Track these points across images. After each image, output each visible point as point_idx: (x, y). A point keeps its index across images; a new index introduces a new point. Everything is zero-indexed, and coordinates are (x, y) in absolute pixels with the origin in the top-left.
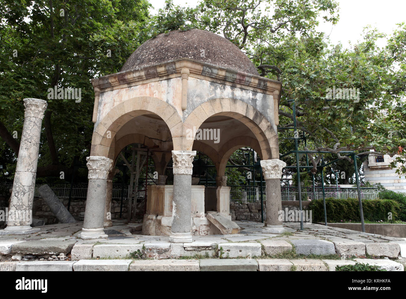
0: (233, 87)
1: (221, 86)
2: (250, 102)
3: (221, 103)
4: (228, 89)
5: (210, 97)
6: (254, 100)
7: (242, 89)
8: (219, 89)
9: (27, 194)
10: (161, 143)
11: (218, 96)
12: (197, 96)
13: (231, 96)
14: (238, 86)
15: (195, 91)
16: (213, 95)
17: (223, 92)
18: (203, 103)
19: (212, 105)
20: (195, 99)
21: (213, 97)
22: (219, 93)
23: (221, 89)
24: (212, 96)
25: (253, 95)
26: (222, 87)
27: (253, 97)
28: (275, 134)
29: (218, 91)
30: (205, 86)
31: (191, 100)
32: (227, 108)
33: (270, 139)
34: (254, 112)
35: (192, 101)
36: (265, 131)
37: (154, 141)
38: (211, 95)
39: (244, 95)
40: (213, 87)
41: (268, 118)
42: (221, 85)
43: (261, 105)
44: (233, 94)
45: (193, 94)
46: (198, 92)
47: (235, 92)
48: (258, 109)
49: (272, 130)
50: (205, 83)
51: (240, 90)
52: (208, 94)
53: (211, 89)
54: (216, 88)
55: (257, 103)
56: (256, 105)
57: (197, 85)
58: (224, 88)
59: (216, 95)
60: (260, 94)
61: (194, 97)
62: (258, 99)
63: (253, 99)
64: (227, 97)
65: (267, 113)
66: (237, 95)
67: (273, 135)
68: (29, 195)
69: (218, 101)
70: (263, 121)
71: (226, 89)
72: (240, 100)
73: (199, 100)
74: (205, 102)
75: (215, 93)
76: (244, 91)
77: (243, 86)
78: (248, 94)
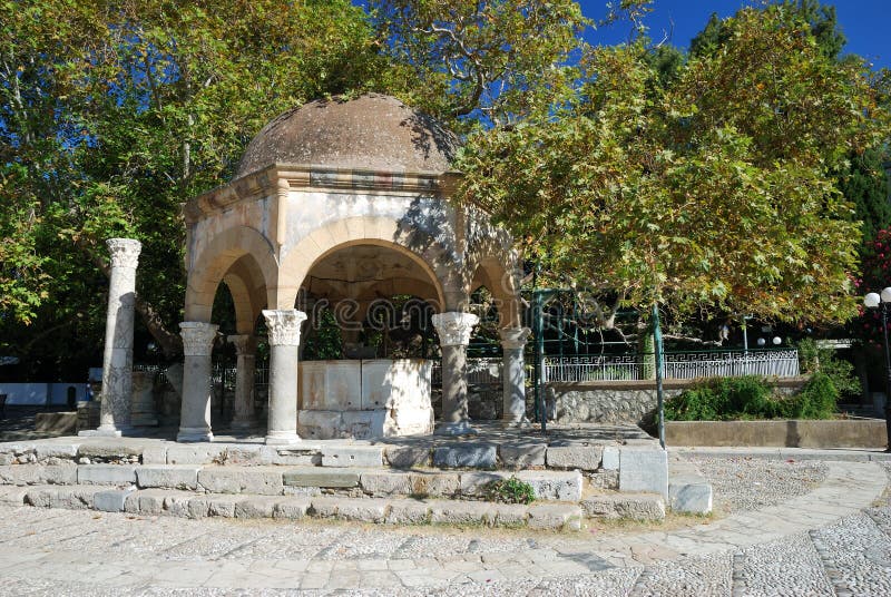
0: (371, 196)
1: (349, 198)
4: (362, 200)
5: (327, 218)
7: (388, 197)
8: (344, 203)
9: (120, 380)
10: (345, 286)
11: (343, 215)
12: (305, 220)
13: (366, 211)
14: (382, 193)
15: (300, 213)
16: (334, 215)
17: (351, 207)
18: (313, 230)
19: (331, 231)
20: (301, 226)
21: (332, 218)
22: (345, 210)
23: (347, 202)
24: (331, 216)
26: (351, 200)
27: (413, 207)
29: (343, 207)
30: (319, 202)
31: (292, 228)
32: (358, 233)
35: (295, 229)
37: (331, 283)
38: (329, 215)
39: (393, 207)
40: (332, 202)
42: (348, 196)
44: (371, 207)
45: (296, 218)
46: (305, 214)
47: (374, 203)
50: (317, 197)
51: (385, 199)
52: (323, 214)
53: (330, 206)
54: (338, 203)
57: (303, 203)
58: (354, 200)
59: (338, 215)
61: (299, 222)
63: (411, 211)
64: (360, 215)
66: (379, 209)
69: (341, 224)
71: (358, 201)
72: (386, 216)
73: (307, 226)
74: (318, 228)
75: (337, 210)
76: (393, 199)
77: (391, 192)
78: (401, 204)
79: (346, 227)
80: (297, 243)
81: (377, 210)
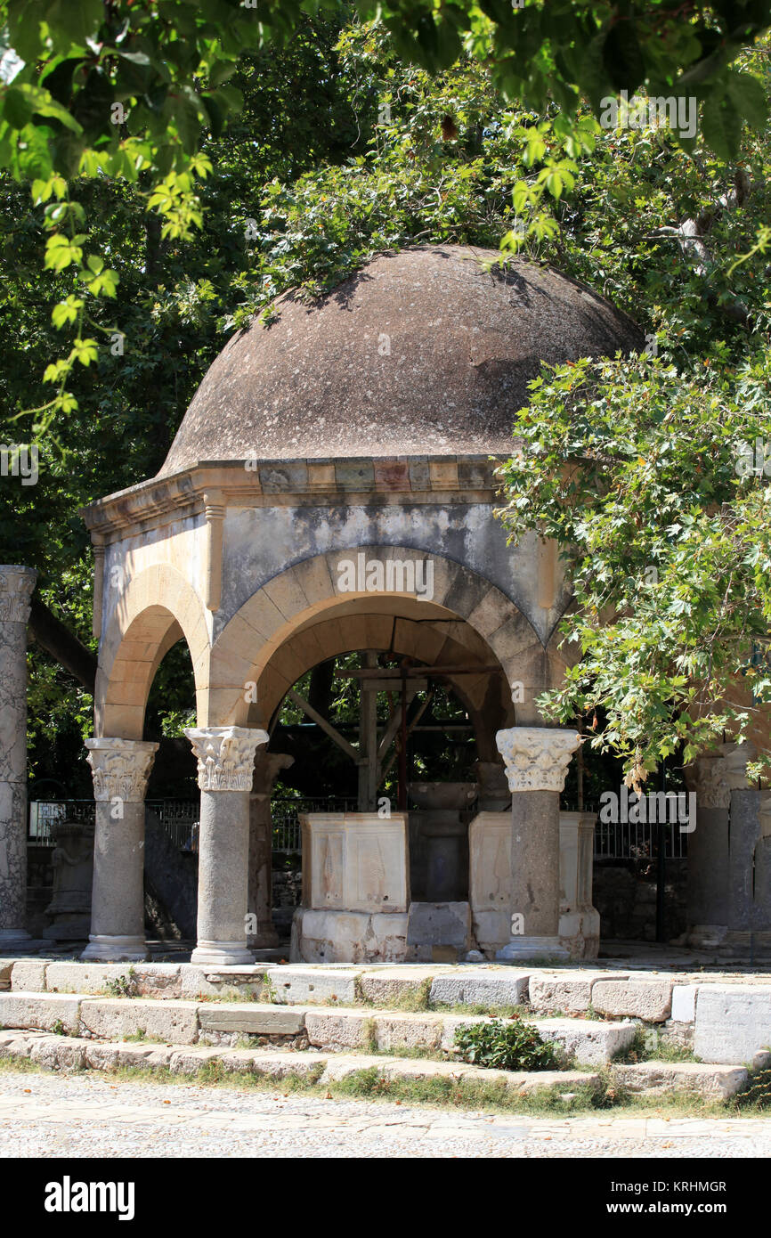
0: (375, 506)
1: (334, 514)
2: (441, 543)
4: (358, 517)
5: (295, 555)
6: (457, 535)
7: (408, 507)
8: (324, 525)
11: (322, 546)
12: (254, 561)
13: (366, 537)
14: (395, 499)
15: (246, 548)
16: (306, 548)
17: (338, 531)
18: (270, 578)
19: (300, 581)
20: (248, 573)
21: (304, 553)
22: (326, 538)
23: (331, 523)
24: (302, 550)
25: (450, 520)
26: (337, 517)
27: (453, 525)
28: (534, 641)
29: (324, 531)
30: (279, 525)
31: (233, 576)
33: (510, 659)
34: (449, 577)
35: (238, 579)
36: (492, 635)
38: (298, 548)
39: (416, 526)
40: (303, 524)
41: (512, 587)
42: (332, 510)
43: (482, 546)
44: (374, 529)
45: (239, 557)
46: (255, 550)
47: (381, 521)
48: (471, 561)
49: (521, 627)
50: (277, 515)
51: (400, 510)
52: (288, 548)
53: (299, 531)
54: (315, 524)
55: (467, 542)
56: (463, 550)
57: (252, 528)
58: (344, 518)
59: (314, 547)
60: (482, 507)
61: (244, 566)
62: (471, 527)
63: (449, 531)
64: (354, 543)
65: (506, 570)
66: (390, 531)
67: (522, 647)
69: (318, 565)
70: (484, 603)
71: (351, 518)
72: (401, 545)
73: (259, 572)
74: (278, 574)
75: (313, 539)
76: (416, 511)
77: (411, 497)
78: (431, 519)
79: (329, 571)
80: (242, 604)
81: (385, 534)
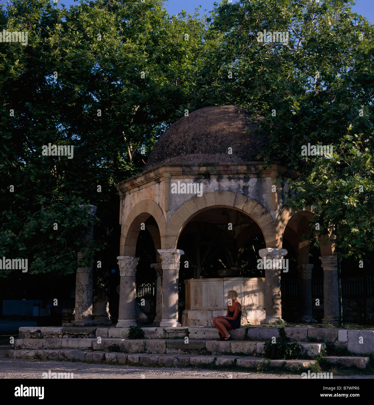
0: (220, 178)
2: (241, 190)
3: (205, 199)
4: (214, 182)
6: (246, 188)
7: (230, 179)
8: (203, 184)
11: (203, 191)
12: (180, 196)
13: (217, 188)
14: (226, 176)
17: (208, 186)
18: (186, 202)
19: (196, 202)
20: (178, 200)
22: (204, 188)
23: (205, 184)
26: (207, 182)
27: (244, 184)
28: (272, 221)
31: (173, 201)
32: (211, 202)
33: (264, 227)
35: (175, 202)
36: (258, 219)
39: (233, 185)
41: (265, 204)
42: (206, 180)
43: (254, 191)
44: (219, 186)
45: (176, 195)
47: (222, 183)
48: (251, 196)
49: (268, 216)
50: (188, 182)
51: (227, 180)
55: (249, 190)
56: (248, 192)
58: (209, 182)
60: (254, 179)
61: (177, 198)
62: (250, 185)
63: (244, 186)
64: (213, 191)
65: (262, 199)
66: (224, 186)
67: (268, 222)
68: (88, 293)
70: (255, 208)
71: (212, 182)
72: (228, 191)
73: (182, 200)
74: (188, 200)
76: (232, 180)
77: (231, 176)
78: (238, 183)
80: (176, 210)
81: (223, 187)
